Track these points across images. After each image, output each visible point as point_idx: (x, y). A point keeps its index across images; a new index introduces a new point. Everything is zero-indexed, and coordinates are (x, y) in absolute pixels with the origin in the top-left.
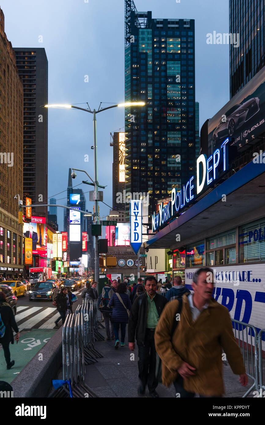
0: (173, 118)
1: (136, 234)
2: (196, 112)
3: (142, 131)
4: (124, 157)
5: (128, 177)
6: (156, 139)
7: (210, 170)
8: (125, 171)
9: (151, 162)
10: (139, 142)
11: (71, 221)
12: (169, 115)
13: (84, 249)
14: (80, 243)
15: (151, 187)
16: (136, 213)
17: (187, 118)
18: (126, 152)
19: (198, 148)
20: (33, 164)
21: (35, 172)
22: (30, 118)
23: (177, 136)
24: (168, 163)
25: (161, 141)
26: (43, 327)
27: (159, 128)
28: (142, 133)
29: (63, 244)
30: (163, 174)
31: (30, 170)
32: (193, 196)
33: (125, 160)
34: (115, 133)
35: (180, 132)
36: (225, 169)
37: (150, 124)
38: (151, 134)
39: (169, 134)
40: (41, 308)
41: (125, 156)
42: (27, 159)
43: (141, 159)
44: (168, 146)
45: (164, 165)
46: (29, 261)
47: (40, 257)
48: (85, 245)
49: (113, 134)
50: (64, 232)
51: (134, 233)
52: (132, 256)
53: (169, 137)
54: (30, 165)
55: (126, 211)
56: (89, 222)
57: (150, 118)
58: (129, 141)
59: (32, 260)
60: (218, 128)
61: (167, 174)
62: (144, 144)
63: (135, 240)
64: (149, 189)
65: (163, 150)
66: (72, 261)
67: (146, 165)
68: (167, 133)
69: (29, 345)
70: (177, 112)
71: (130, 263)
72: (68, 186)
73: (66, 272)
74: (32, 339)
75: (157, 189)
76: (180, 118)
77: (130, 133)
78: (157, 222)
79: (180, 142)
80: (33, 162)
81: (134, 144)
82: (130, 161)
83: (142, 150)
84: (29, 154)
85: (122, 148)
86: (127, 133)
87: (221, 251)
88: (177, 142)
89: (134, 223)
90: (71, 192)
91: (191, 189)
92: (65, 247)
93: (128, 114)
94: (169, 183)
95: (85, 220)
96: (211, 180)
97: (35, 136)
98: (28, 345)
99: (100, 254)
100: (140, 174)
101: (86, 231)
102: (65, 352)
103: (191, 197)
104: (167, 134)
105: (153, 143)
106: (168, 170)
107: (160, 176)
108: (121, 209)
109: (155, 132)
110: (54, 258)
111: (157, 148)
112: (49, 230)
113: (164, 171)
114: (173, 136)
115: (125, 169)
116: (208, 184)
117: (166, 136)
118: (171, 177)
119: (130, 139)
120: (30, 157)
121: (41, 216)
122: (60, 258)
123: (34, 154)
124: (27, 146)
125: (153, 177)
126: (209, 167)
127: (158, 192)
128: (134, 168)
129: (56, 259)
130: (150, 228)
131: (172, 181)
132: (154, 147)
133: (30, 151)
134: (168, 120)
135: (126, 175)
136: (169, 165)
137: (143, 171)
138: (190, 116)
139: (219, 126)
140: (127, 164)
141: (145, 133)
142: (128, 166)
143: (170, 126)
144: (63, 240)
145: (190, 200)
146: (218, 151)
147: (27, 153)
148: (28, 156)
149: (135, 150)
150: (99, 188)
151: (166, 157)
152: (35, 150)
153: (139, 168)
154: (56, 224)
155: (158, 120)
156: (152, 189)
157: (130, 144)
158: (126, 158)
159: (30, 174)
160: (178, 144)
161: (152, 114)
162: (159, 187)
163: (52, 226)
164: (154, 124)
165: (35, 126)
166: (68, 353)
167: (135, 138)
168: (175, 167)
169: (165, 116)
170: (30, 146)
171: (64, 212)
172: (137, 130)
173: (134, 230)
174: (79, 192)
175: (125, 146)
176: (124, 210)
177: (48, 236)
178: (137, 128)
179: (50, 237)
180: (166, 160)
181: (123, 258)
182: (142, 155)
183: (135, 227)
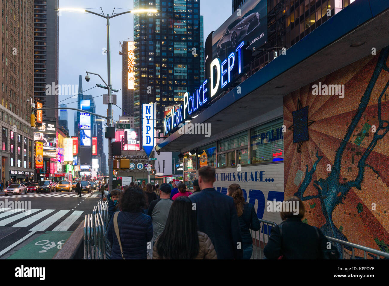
0: (179, 30)
1: (148, 137)
2: (200, 25)
3: (150, 41)
4: (133, 66)
5: (136, 84)
6: (163, 49)
7: (224, 73)
8: (134, 79)
9: (159, 70)
10: (147, 51)
11: (82, 126)
12: (175, 26)
13: (94, 154)
14: (90, 148)
15: (159, 95)
16: (148, 117)
17: (192, 30)
18: (135, 61)
19: (203, 59)
20: (44, 70)
21: (45, 78)
22: (41, 25)
23: (183, 47)
24: (175, 72)
25: (167, 51)
26: (57, 229)
27: (166, 39)
28: (150, 43)
29: (73, 149)
30: (170, 82)
31: (41, 75)
32: (207, 99)
33: (133, 68)
34: (124, 42)
35: (186, 43)
36: (240, 72)
37: (158, 34)
38: (158, 44)
39: (176, 45)
40: (54, 210)
41: (134, 64)
42: (38, 65)
43: (149, 67)
44: (174, 56)
45: (170, 74)
46: (40, 165)
47: (51, 161)
48: (95, 150)
49: (122, 43)
50: (74, 137)
51: (146, 136)
52: (142, 160)
53: (176, 48)
54: (41, 71)
55: (135, 117)
56: (99, 127)
57: (158, 28)
58: (138, 50)
59: (43, 164)
60: (222, 40)
61: (174, 83)
62: (152, 54)
63: (147, 143)
64: (157, 96)
65: (170, 59)
66: (82, 165)
67: (154, 74)
68: (173, 43)
69: (44, 247)
70: (183, 24)
71: (140, 167)
72: (79, 92)
73: (76, 176)
74: (47, 242)
75: (165, 97)
76: (186, 30)
77: (138, 43)
78: (169, 125)
79: (186, 52)
80: (44, 67)
81: (143, 53)
82: (139, 69)
83: (150, 59)
84: (40, 60)
85: (131, 57)
86: (136, 43)
87: (233, 153)
88: (183, 52)
89: (147, 126)
90: (81, 98)
91: (204, 92)
92: (75, 152)
93: (136, 24)
94: (175, 91)
95: (95, 126)
96: (226, 83)
97: (46, 42)
98: (42, 247)
99: (113, 156)
100: (148, 82)
101: (96, 136)
102: (86, 253)
103: (204, 100)
104: (173, 45)
105: (161, 53)
106: (174, 79)
107: (167, 85)
108: (130, 115)
109: (162, 43)
110: (65, 162)
111: (164, 57)
112: (59, 134)
113: (170, 80)
114: (179, 46)
115: (134, 77)
116: (222, 87)
117: (172, 46)
118: (177, 85)
119: (139, 48)
120: (41, 63)
121: (52, 120)
122: (71, 162)
123: (45, 60)
124: (38, 52)
125: (161, 85)
126: (223, 71)
127: (165, 99)
128: (142, 76)
129: (66, 163)
130: (162, 132)
131: (178, 89)
132: (161, 57)
133: (41, 57)
134: (175, 31)
135: (134, 82)
136: (175, 74)
137: (151, 79)
138: (195, 28)
139: (222, 38)
140: (136, 72)
141: (153, 43)
142: (136, 74)
143: (176, 37)
144: (74, 144)
145: (203, 102)
146: (233, 54)
147: (37, 59)
148: (38, 61)
149: (143, 58)
150: (112, 91)
151: (173, 67)
152: (46, 56)
153: (147, 76)
154: (67, 128)
155: (165, 31)
156: (159, 96)
157: (138, 53)
158: (136, 66)
159: (41, 80)
160: (184, 54)
161: (159, 25)
162: (166, 94)
163: (63, 130)
164: (161, 34)
165: (46, 33)
166: (89, 254)
167: (143, 48)
168: (181, 76)
169: (172, 28)
170: (41, 52)
171: (75, 117)
172: (145, 40)
173: (147, 134)
174: (90, 98)
175: (133, 55)
176: (133, 116)
177: (59, 141)
178: (146, 38)
179: (61, 142)
180: (173, 69)
181: (133, 162)
182: (150, 64)
183: (147, 130)
